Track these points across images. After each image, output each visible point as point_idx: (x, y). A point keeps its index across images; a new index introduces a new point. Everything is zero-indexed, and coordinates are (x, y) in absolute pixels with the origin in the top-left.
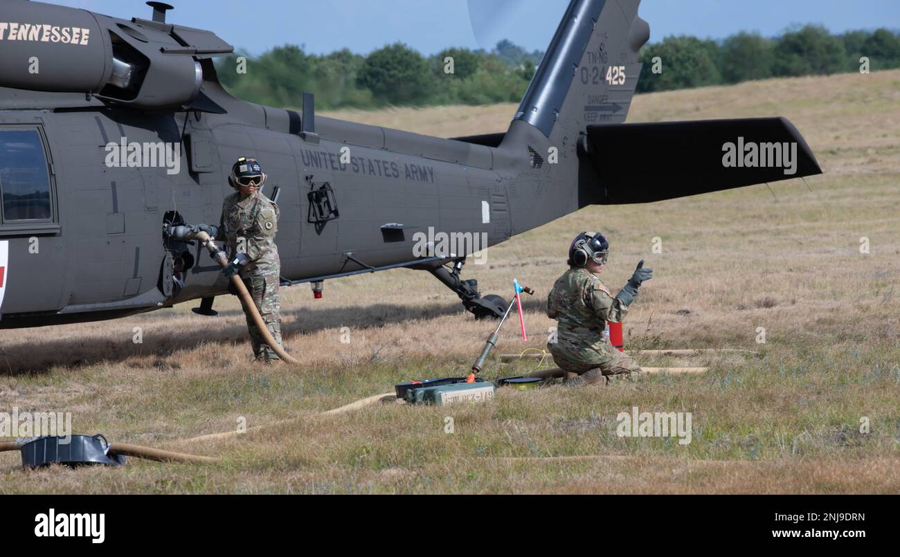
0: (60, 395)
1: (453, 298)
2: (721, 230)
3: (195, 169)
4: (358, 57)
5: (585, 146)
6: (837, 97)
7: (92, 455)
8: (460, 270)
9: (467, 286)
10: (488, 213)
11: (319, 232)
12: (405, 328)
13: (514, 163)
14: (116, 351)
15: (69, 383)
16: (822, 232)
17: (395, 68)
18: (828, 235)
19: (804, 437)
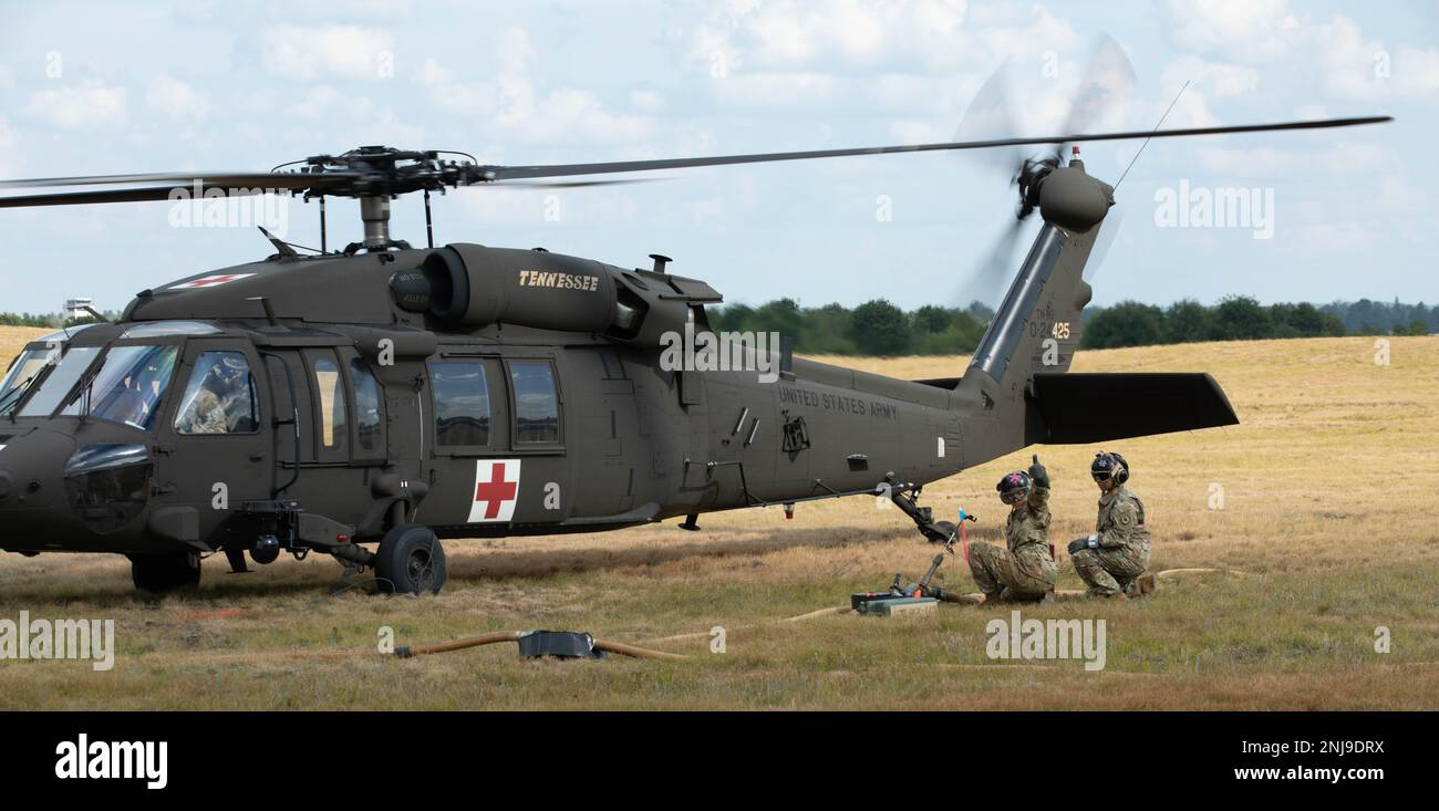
0: (559, 596)
1: (910, 522)
2: (1154, 471)
3: (685, 401)
4: (846, 311)
5: (1032, 391)
6: (1262, 360)
7: (579, 651)
8: (916, 498)
9: (922, 513)
10: (943, 448)
11: (792, 460)
12: (866, 548)
13: (968, 404)
14: (611, 560)
15: (570, 586)
16: (1241, 477)
17: (878, 322)
18: (1245, 480)
19: (1206, 653)
